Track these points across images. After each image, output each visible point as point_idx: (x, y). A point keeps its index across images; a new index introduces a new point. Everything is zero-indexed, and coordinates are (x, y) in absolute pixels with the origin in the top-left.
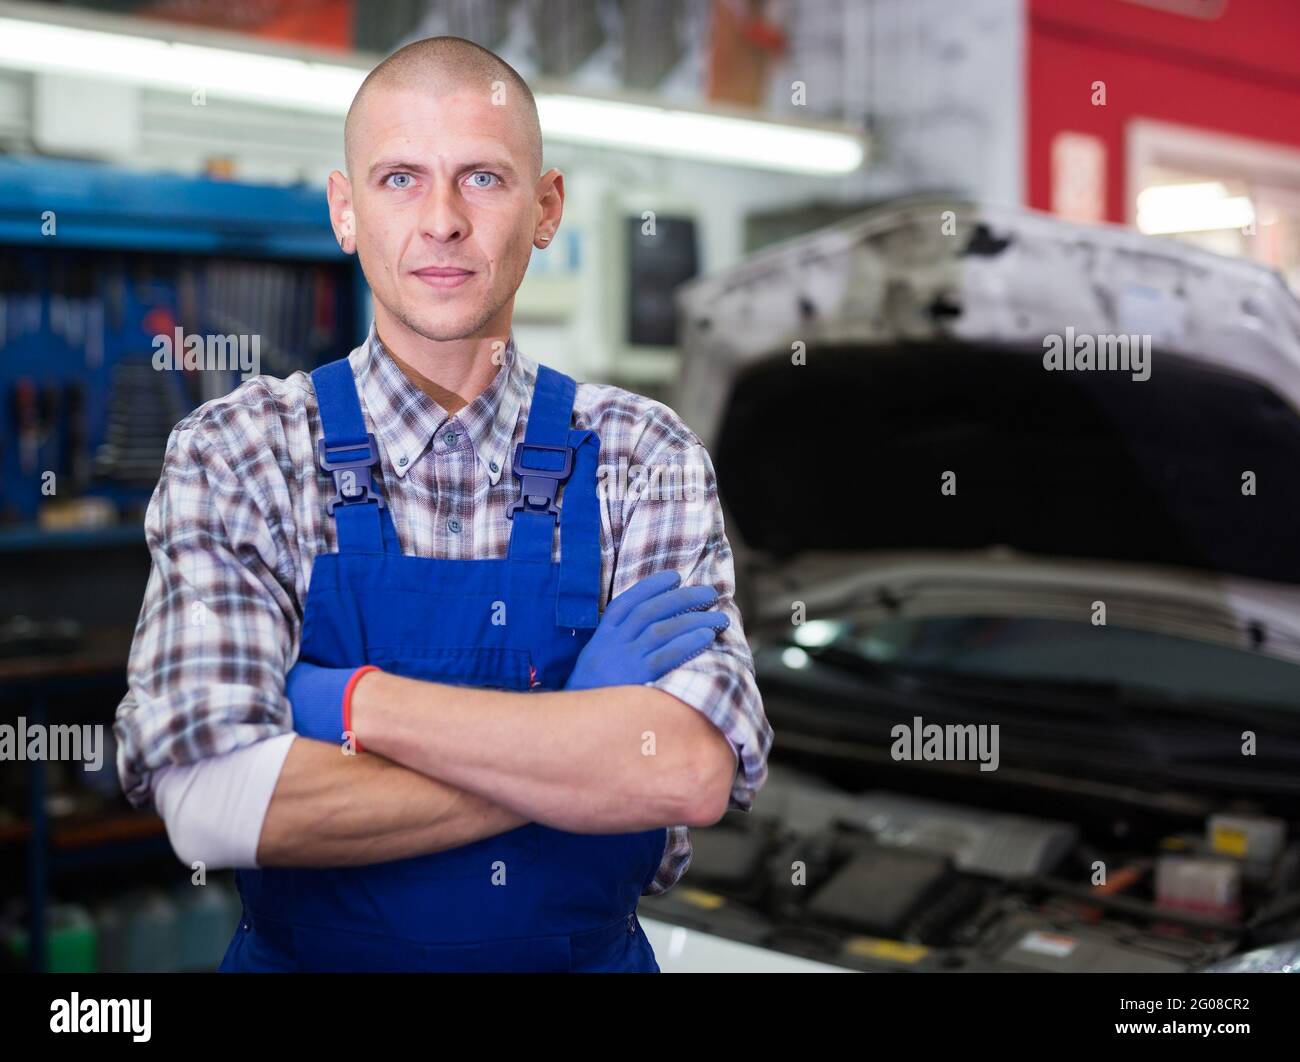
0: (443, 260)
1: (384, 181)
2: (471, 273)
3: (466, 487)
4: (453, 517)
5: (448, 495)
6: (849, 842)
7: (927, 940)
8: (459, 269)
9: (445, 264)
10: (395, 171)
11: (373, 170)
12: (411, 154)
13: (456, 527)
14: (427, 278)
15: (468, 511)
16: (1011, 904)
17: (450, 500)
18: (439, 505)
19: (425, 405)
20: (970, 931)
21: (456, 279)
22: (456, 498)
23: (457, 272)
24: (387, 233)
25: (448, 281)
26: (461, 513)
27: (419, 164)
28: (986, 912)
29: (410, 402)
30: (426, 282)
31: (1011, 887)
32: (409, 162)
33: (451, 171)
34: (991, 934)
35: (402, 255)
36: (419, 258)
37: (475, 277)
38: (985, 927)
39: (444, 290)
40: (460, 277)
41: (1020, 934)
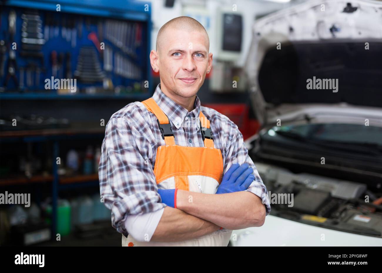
0: (189, 76)
1: (173, 55)
2: (196, 79)
3: (191, 131)
4: (189, 139)
5: (188, 133)
6: (298, 187)
7: (324, 216)
8: (193, 78)
9: (190, 77)
10: (177, 52)
11: (170, 51)
12: (181, 48)
13: (190, 142)
14: (184, 80)
15: (192, 137)
16: (349, 206)
17: (188, 134)
18: (186, 136)
19: (182, 109)
20: (337, 214)
21: (193, 81)
22: (190, 134)
23: (193, 79)
24: (173, 67)
25: (190, 81)
26: (191, 138)
27: (184, 50)
28: (341, 208)
29: (177, 108)
30: (183, 81)
31: (349, 202)
32: (181, 50)
33: (192, 53)
34: (343, 215)
35: (176, 74)
36: (182, 75)
37: (197, 80)
38: (341, 213)
39: (189, 84)
40: (193, 80)
41: (353, 215)
